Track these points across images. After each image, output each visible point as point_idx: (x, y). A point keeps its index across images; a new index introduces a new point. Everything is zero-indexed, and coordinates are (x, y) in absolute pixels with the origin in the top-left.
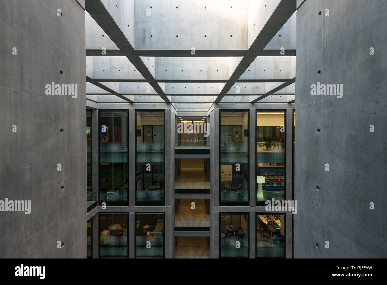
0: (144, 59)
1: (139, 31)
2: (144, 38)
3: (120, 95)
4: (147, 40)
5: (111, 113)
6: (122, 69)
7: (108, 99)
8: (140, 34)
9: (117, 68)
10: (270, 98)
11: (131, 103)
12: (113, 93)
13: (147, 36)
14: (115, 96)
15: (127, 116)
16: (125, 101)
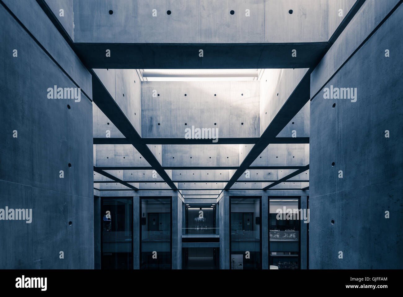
0: (151, 147)
1: (146, 119)
2: (151, 126)
3: (125, 183)
4: (154, 128)
5: (115, 201)
6: (127, 157)
7: (111, 187)
8: (147, 122)
9: (121, 156)
10: (283, 185)
11: (136, 190)
12: (117, 180)
13: (155, 124)
14: (119, 184)
15: (131, 204)
16: (129, 188)
